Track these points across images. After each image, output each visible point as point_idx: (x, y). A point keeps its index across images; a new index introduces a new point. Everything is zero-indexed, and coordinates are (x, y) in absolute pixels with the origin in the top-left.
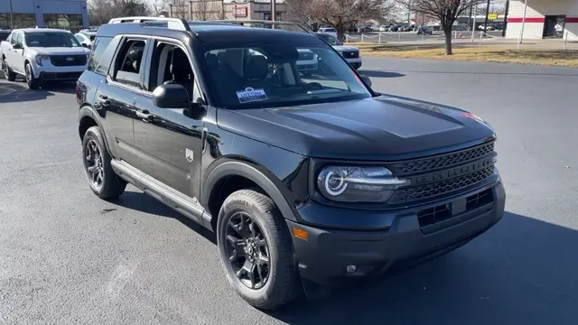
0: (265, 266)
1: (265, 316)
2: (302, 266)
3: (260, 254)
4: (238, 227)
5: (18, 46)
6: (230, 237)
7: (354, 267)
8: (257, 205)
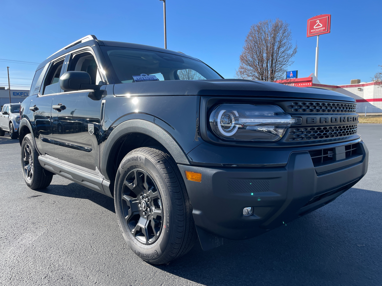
0: (159, 219)
1: (159, 271)
2: (196, 212)
3: (153, 208)
4: (132, 186)
5: (6, 113)
6: (125, 197)
7: (249, 209)
8: (150, 158)
